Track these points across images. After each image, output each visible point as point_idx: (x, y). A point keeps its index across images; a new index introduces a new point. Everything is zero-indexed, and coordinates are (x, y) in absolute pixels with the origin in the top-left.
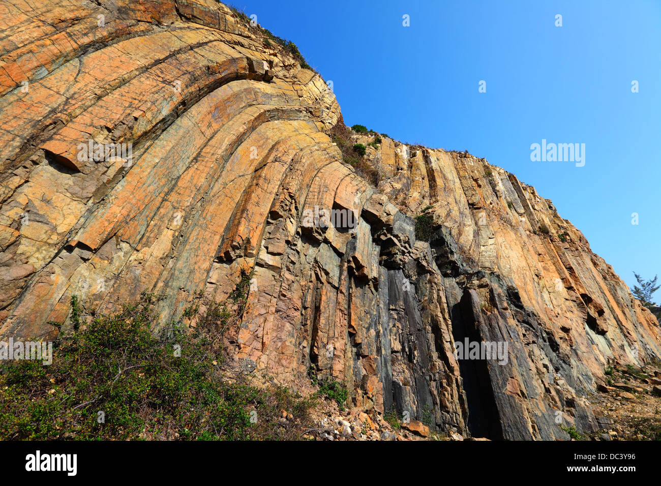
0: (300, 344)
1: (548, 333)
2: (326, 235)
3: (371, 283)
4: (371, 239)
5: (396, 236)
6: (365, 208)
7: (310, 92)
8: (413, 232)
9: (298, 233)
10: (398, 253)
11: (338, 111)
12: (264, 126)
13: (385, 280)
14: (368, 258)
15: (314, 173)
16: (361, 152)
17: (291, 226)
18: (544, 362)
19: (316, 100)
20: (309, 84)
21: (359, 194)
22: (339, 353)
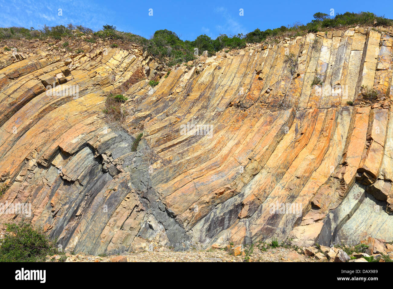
1: (165, 205)
2: (53, 163)
3: (77, 182)
4: (90, 159)
5: (105, 154)
6: (88, 142)
7: (107, 67)
8: (125, 148)
9: (34, 165)
10: (105, 163)
11: (135, 67)
12: (51, 112)
13: (96, 179)
14: (74, 170)
15: (65, 131)
16: (119, 100)
17: (32, 163)
18: (150, 223)
19: (113, 70)
20: (110, 61)
21: (81, 136)
22: (37, 214)
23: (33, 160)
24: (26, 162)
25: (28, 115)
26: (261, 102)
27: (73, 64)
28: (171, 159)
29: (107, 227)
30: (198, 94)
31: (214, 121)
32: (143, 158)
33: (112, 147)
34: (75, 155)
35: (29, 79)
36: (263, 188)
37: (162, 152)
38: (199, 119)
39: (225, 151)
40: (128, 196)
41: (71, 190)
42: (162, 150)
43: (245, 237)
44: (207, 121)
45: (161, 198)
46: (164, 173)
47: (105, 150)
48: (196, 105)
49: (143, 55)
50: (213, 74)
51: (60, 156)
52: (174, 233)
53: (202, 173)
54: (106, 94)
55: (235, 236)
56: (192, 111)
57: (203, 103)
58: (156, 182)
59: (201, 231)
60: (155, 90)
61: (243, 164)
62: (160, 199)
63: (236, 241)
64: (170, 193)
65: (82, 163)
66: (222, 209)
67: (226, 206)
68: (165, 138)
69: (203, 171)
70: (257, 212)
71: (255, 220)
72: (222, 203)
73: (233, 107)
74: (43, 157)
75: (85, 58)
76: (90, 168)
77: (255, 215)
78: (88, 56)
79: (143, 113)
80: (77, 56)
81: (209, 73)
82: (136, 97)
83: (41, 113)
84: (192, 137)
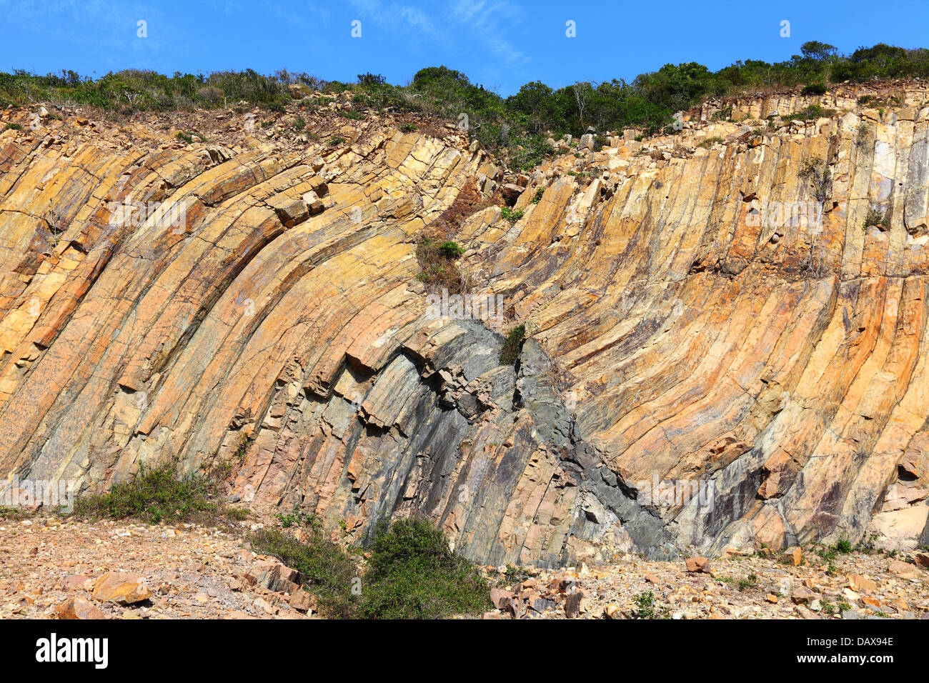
0: (292, 488)
1: (617, 474)
2: (336, 389)
3: (394, 430)
4: (413, 380)
5: (447, 369)
6: (405, 344)
7: (403, 178)
8: (488, 357)
9: (300, 394)
10: (449, 389)
11: (462, 177)
12: (303, 279)
13: (431, 424)
14: (387, 404)
15: (347, 320)
16: (450, 253)
17: (294, 389)
18: (589, 510)
19: (415, 183)
20: (405, 163)
21: (389, 333)
22: (324, 495)
23: (295, 383)
24: (278, 388)
25: (257, 286)
26: (763, 262)
27: (327, 171)
28: (605, 382)
29: (506, 519)
30: (623, 243)
31: (670, 300)
32: (540, 380)
33: (457, 355)
34: (382, 373)
35: (246, 206)
36: (803, 439)
37: (577, 367)
38: (635, 297)
39: (709, 364)
40: (533, 457)
41: (384, 447)
42: (576, 364)
43: (786, 533)
44: (654, 302)
45: (606, 461)
46: (599, 409)
47: (444, 362)
48: (622, 266)
49: (471, 149)
50: (647, 198)
51: (349, 374)
52: (643, 528)
53: (674, 409)
54: (413, 238)
55: (763, 531)
56: (616, 278)
57: (638, 261)
58: (588, 428)
59: (695, 523)
60: (519, 230)
61: (751, 391)
62: (603, 462)
63: (770, 542)
64: (621, 451)
65: (399, 389)
66: (725, 480)
67: (732, 474)
68: (575, 338)
69: (675, 405)
70: (794, 485)
71: (795, 500)
72: (723, 468)
73: (706, 272)
74: (318, 377)
75: (351, 155)
76: (417, 400)
77: (792, 492)
78: (357, 151)
79: (508, 282)
80: (333, 151)
81: (639, 197)
82: (483, 246)
83: (285, 281)
84: (631, 335)
